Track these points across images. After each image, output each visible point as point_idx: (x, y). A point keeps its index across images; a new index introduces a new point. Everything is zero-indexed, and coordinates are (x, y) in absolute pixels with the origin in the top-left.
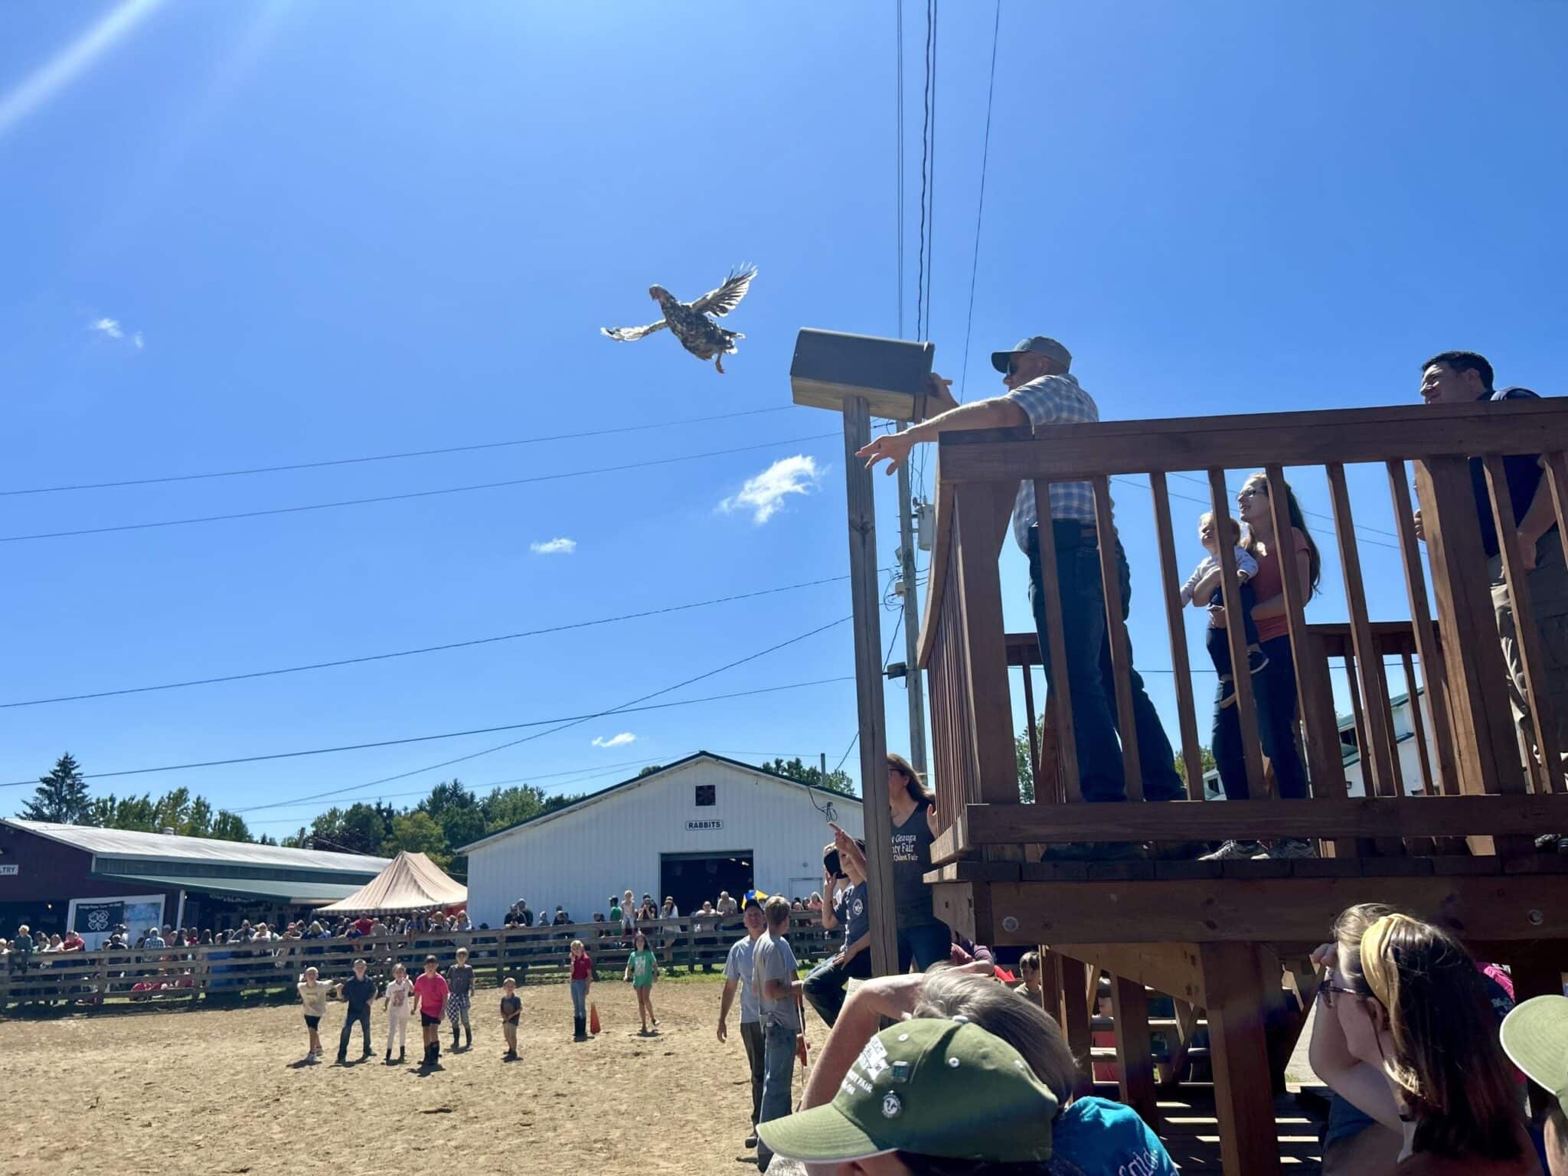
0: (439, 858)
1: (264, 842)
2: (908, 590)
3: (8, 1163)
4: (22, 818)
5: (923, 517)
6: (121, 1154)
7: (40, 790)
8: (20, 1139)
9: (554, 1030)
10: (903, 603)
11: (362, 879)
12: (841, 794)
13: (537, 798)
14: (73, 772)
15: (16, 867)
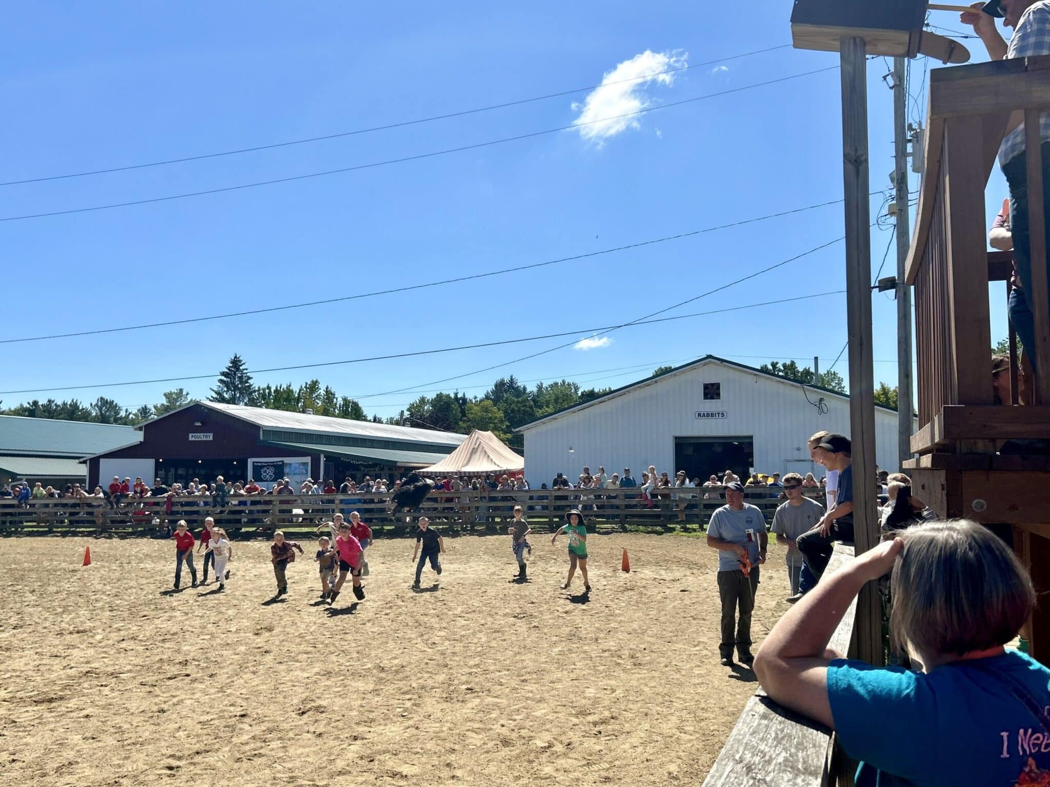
0: (502, 436)
1: (375, 421)
2: (901, 210)
3: (225, 635)
4: (211, 400)
5: (917, 141)
6: (296, 634)
7: (221, 381)
8: (231, 620)
9: (593, 567)
10: (895, 222)
11: (447, 449)
12: (832, 391)
13: (573, 391)
14: (241, 368)
15: (211, 435)
